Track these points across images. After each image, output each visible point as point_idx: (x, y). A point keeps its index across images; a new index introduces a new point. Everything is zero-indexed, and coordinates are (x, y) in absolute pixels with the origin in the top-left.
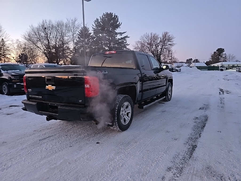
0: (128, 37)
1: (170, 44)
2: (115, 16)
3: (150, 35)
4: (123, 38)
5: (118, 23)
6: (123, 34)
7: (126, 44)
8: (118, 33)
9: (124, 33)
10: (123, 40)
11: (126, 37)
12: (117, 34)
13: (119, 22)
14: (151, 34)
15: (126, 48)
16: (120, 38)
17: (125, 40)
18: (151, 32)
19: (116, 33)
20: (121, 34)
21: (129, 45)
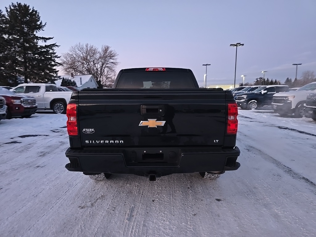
0: (56, 46)
1: (112, 63)
2: (33, 10)
3: (85, 47)
4: (48, 46)
5: (39, 23)
6: (48, 40)
7: (54, 55)
8: (40, 37)
9: (50, 38)
10: (48, 49)
11: (54, 45)
12: (38, 40)
13: (40, 21)
14: (87, 46)
15: (54, 62)
16: (44, 46)
17: (52, 49)
18: (86, 43)
19: (35, 36)
20: (45, 39)
21: (59, 57)
